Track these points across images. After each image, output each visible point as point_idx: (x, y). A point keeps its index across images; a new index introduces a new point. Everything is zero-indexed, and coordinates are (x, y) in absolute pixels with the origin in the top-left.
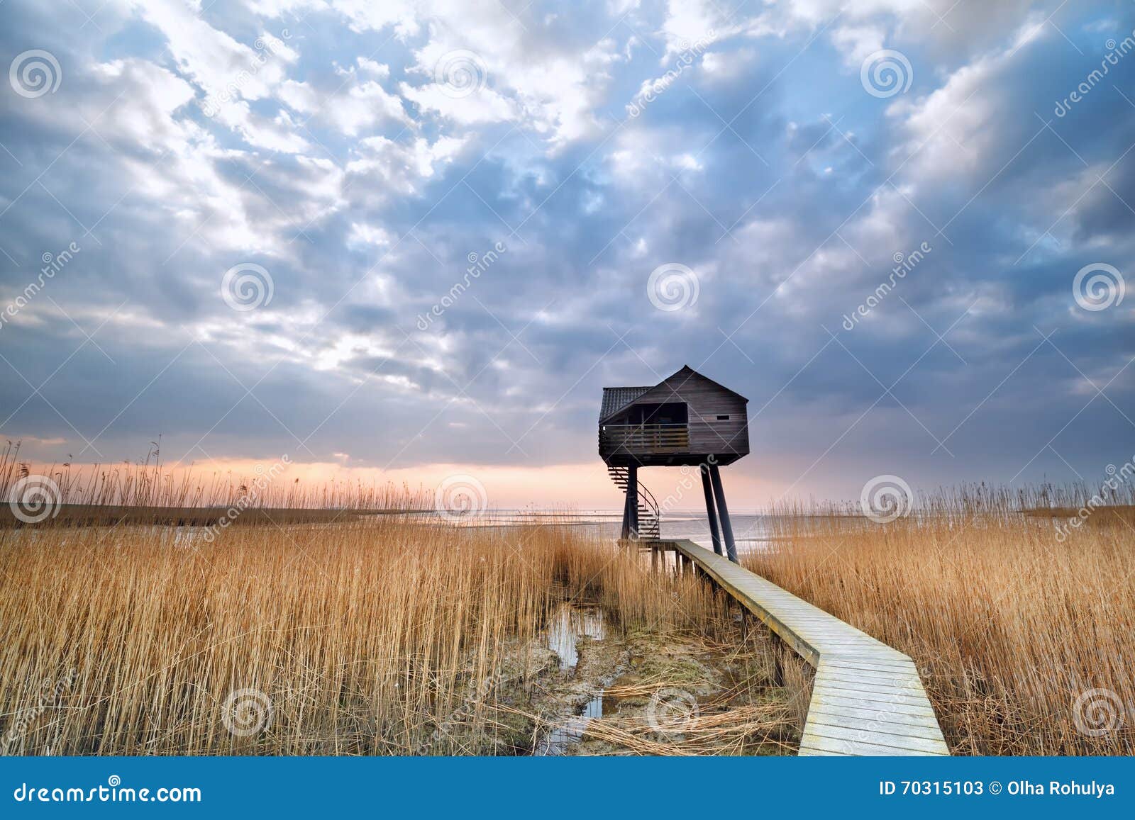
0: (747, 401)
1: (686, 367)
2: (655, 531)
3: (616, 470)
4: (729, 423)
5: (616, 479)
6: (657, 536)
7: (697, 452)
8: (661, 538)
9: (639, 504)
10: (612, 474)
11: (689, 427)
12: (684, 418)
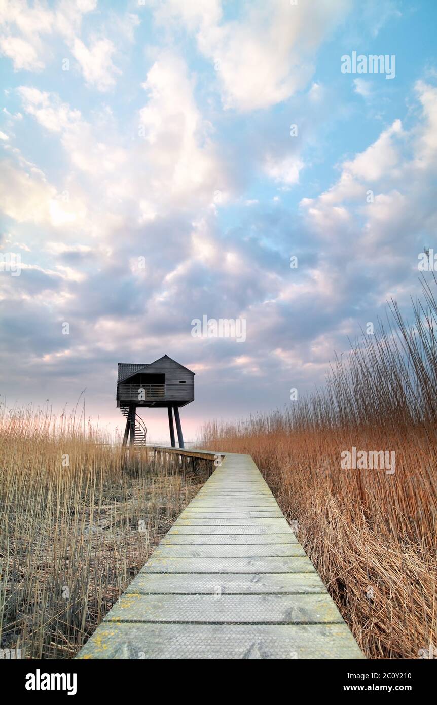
0: (195, 374)
1: (166, 355)
2: (143, 442)
3: (125, 409)
4: (186, 385)
5: (124, 413)
6: (144, 444)
7: (168, 399)
8: (147, 445)
9: (136, 427)
10: (122, 411)
11: (165, 386)
12: (163, 382)
